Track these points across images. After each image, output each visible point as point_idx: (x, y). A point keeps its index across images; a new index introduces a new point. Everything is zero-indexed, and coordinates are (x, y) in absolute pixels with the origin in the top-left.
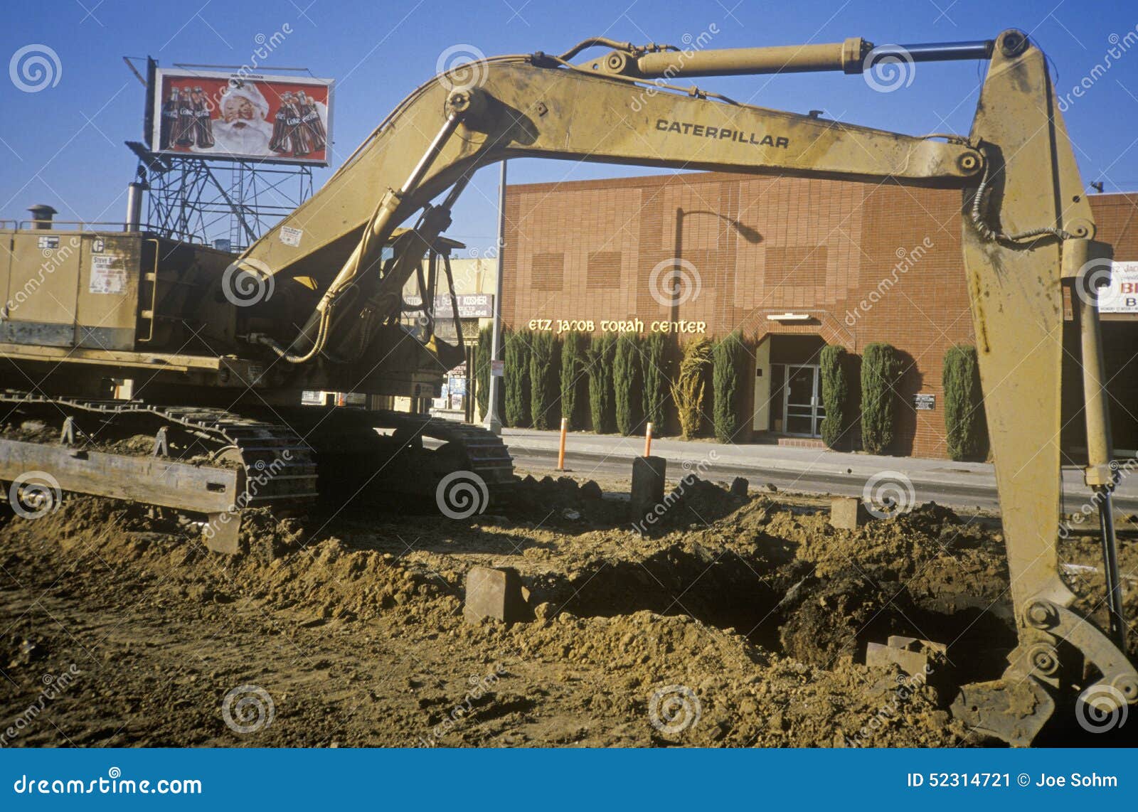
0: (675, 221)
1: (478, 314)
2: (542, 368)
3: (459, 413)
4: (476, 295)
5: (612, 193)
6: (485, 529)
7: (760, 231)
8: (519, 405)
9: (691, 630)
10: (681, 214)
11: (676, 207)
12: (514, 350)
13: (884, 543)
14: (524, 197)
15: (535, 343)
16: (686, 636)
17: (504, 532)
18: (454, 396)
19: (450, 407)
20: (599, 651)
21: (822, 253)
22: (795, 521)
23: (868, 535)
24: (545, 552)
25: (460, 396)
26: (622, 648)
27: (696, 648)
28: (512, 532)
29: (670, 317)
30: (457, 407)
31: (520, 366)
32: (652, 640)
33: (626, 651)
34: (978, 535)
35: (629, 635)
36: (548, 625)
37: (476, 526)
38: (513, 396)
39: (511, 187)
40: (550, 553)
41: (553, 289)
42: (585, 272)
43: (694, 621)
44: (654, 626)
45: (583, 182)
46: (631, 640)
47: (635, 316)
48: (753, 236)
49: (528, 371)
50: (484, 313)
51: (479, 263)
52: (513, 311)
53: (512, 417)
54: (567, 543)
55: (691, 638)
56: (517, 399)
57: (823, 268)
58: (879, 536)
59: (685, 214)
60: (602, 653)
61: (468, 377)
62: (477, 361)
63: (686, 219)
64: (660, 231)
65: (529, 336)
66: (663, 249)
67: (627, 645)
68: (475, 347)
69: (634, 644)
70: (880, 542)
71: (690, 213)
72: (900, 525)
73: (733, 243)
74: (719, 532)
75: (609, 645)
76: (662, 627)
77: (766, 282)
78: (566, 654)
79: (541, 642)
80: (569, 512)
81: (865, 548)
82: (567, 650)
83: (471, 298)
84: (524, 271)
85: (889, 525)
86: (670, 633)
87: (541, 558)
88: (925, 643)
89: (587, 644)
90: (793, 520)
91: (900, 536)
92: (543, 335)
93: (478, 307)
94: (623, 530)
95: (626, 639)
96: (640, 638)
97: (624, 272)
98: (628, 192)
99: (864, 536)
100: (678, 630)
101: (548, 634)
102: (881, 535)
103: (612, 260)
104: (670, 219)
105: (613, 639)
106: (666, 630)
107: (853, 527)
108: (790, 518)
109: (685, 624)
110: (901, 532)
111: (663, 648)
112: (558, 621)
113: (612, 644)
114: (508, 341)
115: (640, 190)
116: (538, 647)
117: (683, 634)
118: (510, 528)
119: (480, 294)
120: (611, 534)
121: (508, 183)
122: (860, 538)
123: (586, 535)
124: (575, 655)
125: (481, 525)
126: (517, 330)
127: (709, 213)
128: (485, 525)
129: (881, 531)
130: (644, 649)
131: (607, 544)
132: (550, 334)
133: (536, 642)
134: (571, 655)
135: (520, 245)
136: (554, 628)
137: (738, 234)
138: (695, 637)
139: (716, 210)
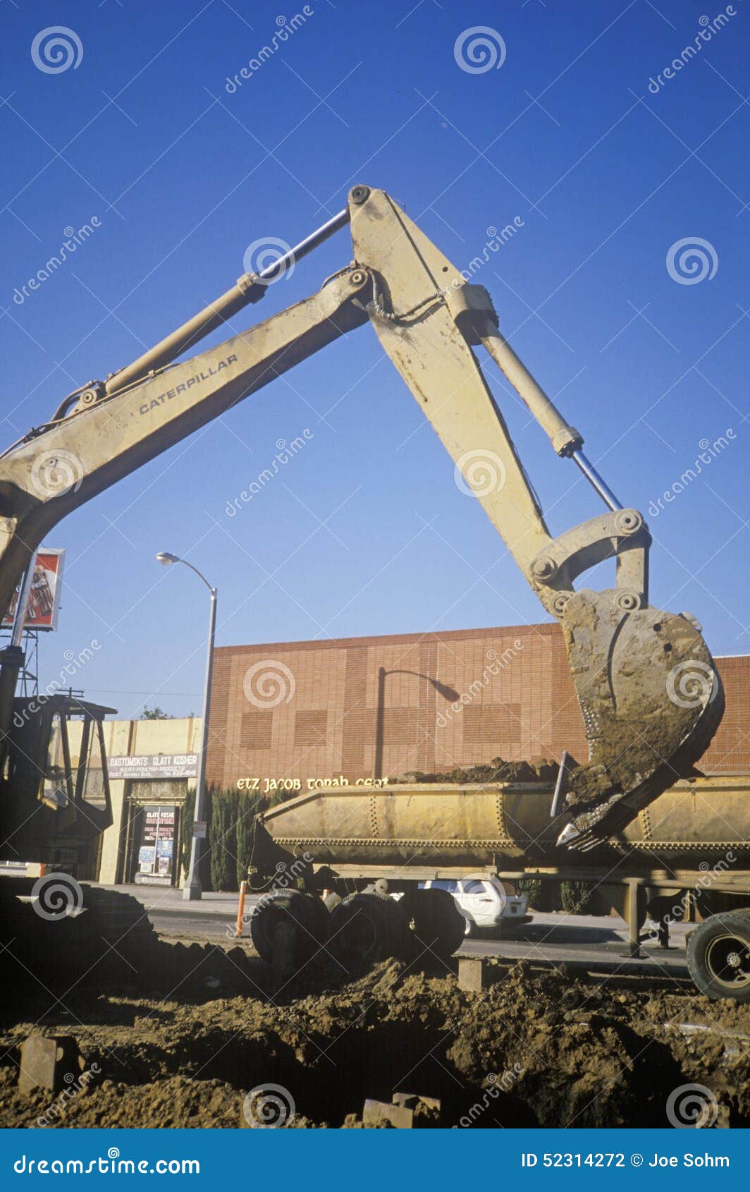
0: (377, 680)
1: (187, 773)
2: (248, 829)
3: (165, 877)
4: (188, 755)
5: (319, 653)
6: (112, 1000)
7: (457, 689)
8: (224, 867)
9: (218, 1094)
10: (383, 673)
11: (379, 666)
12: (221, 810)
13: (506, 1005)
14: (235, 658)
15: (242, 803)
16: (213, 1100)
17: (130, 1002)
18: (161, 859)
19: (157, 871)
20: (129, 1117)
21: (516, 708)
22: (426, 984)
23: (491, 998)
24: (154, 1022)
25: (167, 859)
26: (150, 1113)
27: (219, 1110)
28: (137, 1003)
29: (373, 775)
30: (163, 871)
31: (227, 826)
32: (179, 1104)
33: (153, 1115)
34: (600, 996)
35: (159, 1100)
36: (89, 1093)
37: (103, 996)
38: (219, 858)
39: (217, 648)
40: (160, 1023)
41: (261, 748)
42: (292, 730)
43: (223, 1085)
44: (183, 1091)
45: (291, 643)
46: (160, 1104)
47: (340, 774)
48: (450, 695)
49: (234, 831)
50: (193, 773)
51: (191, 723)
52: (222, 770)
53: (217, 880)
54: (187, 1013)
55: (216, 1102)
56: (223, 860)
57: (518, 726)
58: (502, 998)
59: (386, 674)
60: (132, 1119)
61: (176, 838)
62: (184, 822)
63: (387, 678)
64: (364, 689)
65: (236, 795)
66: (367, 707)
67: (155, 1110)
68: (183, 807)
69: (162, 1108)
70: (502, 1004)
71: (392, 672)
72: (524, 987)
73: (432, 701)
74: (349, 998)
75: (140, 1110)
76: (191, 1091)
77: (464, 739)
78: (98, 1121)
79: (79, 1110)
80: (210, 980)
81: (487, 1011)
82: (99, 1116)
83: (181, 758)
84: (234, 728)
85: (513, 987)
86: (198, 1097)
87: (150, 1028)
88: (422, 1099)
89: (120, 1110)
90: (424, 983)
91: (523, 998)
92: (251, 792)
93: (188, 768)
94: (245, 998)
95: (155, 1104)
96: (168, 1102)
97: (330, 729)
98: (334, 652)
99: (487, 1000)
100: (205, 1093)
101: (88, 1101)
102: (504, 997)
103: (319, 718)
104: (373, 677)
105: (144, 1105)
106: (194, 1094)
107: (479, 989)
108: (420, 982)
109: (214, 1088)
110: (524, 994)
111: (187, 1112)
112: (100, 1088)
113: (143, 1110)
114: (215, 801)
115: (346, 651)
116: (76, 1114)
117: (210, 1098)
118: (136, 998)
119: (190, 753)
120: (233, 1002)
121: (215, 646)
122: (484, 1001)
123: (210, 1003)
124: (106, 1121)
125: (109, 995)
126: (225, 788)
127: (410, 672)
128: (112, 996)
129: (505, 993)
130: (169, 1114)
131: (226, 1013)
132: (257, 793)
133: (75, 1110)
134: (103, 1121)
135: (230, 705)
136: (94, 1096)
137: (437, 693)
138: (220, 1100)
139: (417, 669)
